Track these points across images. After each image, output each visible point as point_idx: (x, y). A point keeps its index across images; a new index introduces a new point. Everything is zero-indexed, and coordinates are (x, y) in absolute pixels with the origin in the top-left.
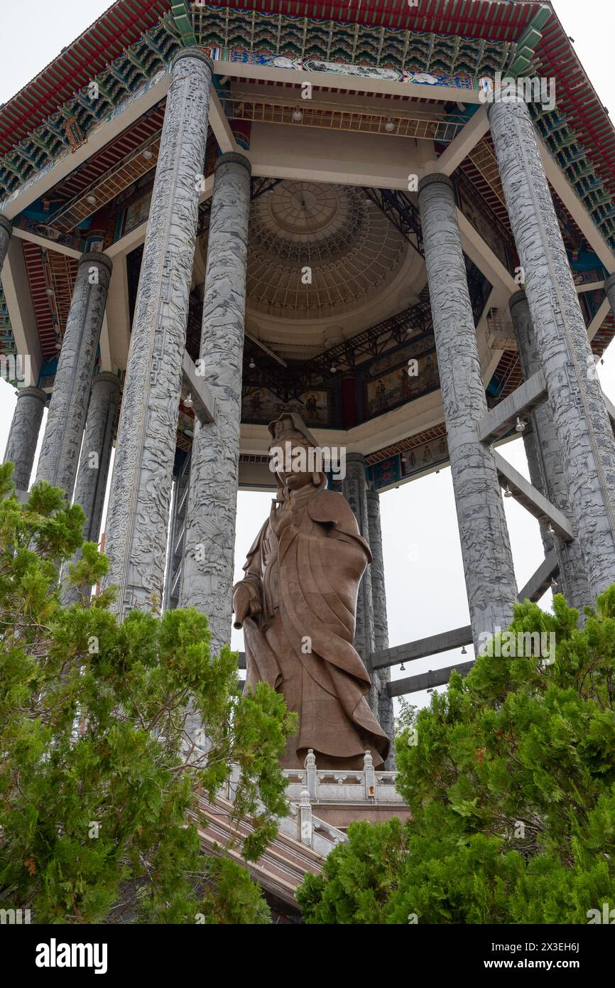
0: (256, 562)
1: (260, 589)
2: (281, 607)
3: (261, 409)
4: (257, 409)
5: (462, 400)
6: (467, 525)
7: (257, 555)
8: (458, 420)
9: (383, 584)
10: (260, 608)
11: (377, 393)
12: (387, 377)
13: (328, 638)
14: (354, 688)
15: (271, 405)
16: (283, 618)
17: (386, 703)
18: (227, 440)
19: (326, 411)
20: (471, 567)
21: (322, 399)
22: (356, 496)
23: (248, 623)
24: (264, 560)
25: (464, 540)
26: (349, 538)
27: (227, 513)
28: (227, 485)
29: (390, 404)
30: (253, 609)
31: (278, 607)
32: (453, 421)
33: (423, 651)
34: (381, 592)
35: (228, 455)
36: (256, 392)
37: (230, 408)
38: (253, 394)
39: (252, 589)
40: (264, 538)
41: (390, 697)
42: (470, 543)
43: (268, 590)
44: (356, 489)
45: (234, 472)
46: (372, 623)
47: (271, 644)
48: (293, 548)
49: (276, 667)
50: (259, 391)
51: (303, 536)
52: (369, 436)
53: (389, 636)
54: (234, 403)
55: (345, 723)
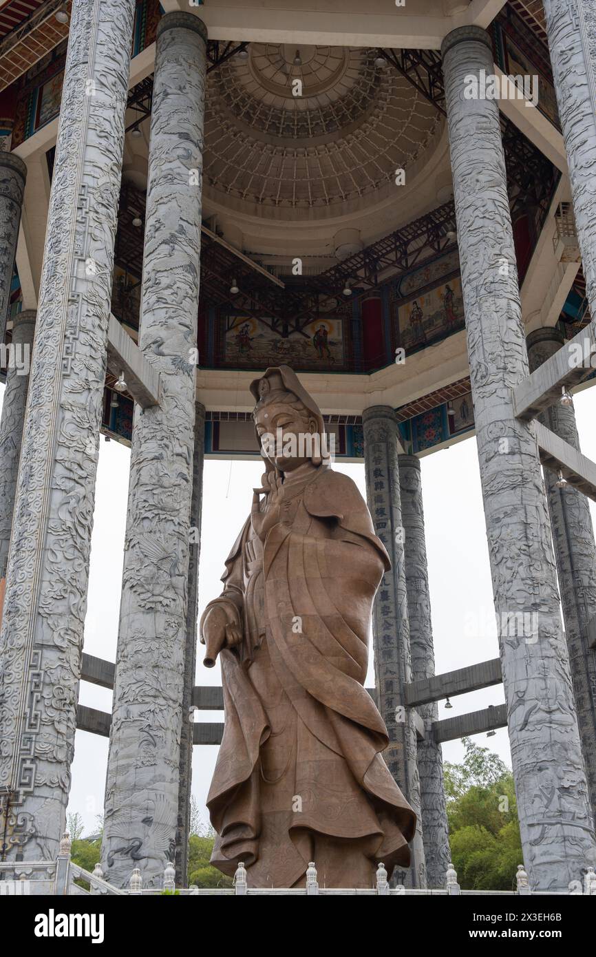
0: (237, 571)
1: (241, 610)
2: (268, 635)
3: (251, 348)
4: (245, 349)
5: (493, 360)
6: (496, 533)
7: (239, 561)
8: (488, 389)
9: (426, 585)
10: (240, 636)
11: (412, 320)
12: (425, 296)
13: (329, 677)
14: (364, 742)
15: (264, 341)
16: (270, 648)
17: (432, 750)
18: (176, 430)
19: (342, 347)
20: (501, 590)
21: (335, 331)
22: (383, 466)
23: (225, 656)
24: (247, 570)
25: (493, 552)
26: (358, 538)
27: (177, 529)
28: (177, 490)
29: (428, 337)
30: (230, 638)
31: (264, 635)
32: (481, 390)
33: (475, 682)
34: (423, 596)
35: (178, 450)
36: (244, 325)
37: (180, 386)
38: (240, 328)
39: (229, 611)
40: (247, 540)
41: (438, 742)
42: (499, 558)
43: (251, 611)
44: (384, 457)
45: (185, 472)
46: (407, 642)
47: (256, 684)
48: (283, 554)
49: (262, 717)
50: (247, 323)
51: (295, 538)
52: (401, 381)
53: (435, 658)
54: (185, 378)
55: (353, 790)
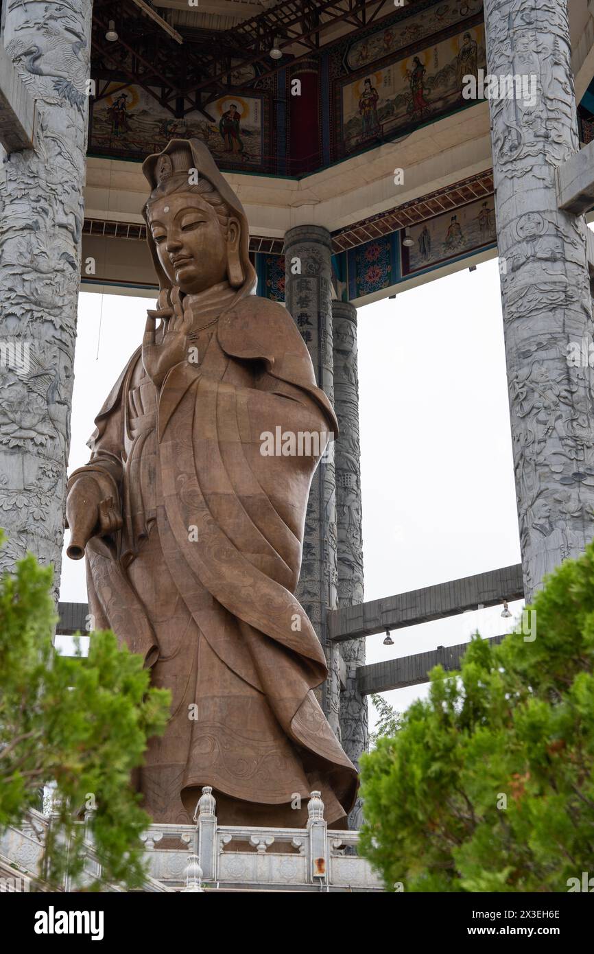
0: (113, 432)
1: (120, 484)
2: (160, 519)
3: (129, 129)
4: (120, 129)
5: (530, 124)
6: (524, 372)
7: (116, 417)
8: (519, 165)
9: (358, 482)
10: (119, 519)
11: (362, 105)
12: (384, 72)
13: (249, 581)
14: (295, 674)
15: (148, 121)
16: (162, 538)
17: (355, 705)
18: (60, 189)
19: (259, 140)
20: (527, 452)
21: (251, 114)
22: (311, 310)
23: (95, 548)
24: (130, 428)
25: (516, 401)
26: (295, 391)
27: (58, 334)
28: (59, 278)
29: (386, 128)
30: (105, 521)
31: (154, 519)
32: (509, 167)
33: (429, 610)
34: (353, 497)
35: (61, 218)
36: (119, 93)
37: (66, 123)
38: (114, 96)
39: (103, 484)
40: (131, 387)
41: (363, 695)
42: (527, 407)
43: (135, 486)
44: (313, 297)
45: (72, 252)
46: (333, 555)
47: (139, 588)
48: (187, 405)
49: (148, 633)
50: (125, 91)
51: (206, 384)
52: (343, 193)
53: (365, 581)
54: (73, 112)
55: (275, 740)
